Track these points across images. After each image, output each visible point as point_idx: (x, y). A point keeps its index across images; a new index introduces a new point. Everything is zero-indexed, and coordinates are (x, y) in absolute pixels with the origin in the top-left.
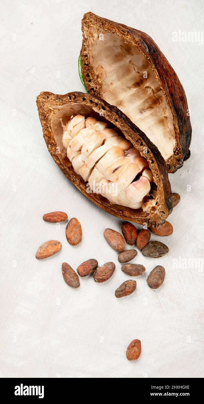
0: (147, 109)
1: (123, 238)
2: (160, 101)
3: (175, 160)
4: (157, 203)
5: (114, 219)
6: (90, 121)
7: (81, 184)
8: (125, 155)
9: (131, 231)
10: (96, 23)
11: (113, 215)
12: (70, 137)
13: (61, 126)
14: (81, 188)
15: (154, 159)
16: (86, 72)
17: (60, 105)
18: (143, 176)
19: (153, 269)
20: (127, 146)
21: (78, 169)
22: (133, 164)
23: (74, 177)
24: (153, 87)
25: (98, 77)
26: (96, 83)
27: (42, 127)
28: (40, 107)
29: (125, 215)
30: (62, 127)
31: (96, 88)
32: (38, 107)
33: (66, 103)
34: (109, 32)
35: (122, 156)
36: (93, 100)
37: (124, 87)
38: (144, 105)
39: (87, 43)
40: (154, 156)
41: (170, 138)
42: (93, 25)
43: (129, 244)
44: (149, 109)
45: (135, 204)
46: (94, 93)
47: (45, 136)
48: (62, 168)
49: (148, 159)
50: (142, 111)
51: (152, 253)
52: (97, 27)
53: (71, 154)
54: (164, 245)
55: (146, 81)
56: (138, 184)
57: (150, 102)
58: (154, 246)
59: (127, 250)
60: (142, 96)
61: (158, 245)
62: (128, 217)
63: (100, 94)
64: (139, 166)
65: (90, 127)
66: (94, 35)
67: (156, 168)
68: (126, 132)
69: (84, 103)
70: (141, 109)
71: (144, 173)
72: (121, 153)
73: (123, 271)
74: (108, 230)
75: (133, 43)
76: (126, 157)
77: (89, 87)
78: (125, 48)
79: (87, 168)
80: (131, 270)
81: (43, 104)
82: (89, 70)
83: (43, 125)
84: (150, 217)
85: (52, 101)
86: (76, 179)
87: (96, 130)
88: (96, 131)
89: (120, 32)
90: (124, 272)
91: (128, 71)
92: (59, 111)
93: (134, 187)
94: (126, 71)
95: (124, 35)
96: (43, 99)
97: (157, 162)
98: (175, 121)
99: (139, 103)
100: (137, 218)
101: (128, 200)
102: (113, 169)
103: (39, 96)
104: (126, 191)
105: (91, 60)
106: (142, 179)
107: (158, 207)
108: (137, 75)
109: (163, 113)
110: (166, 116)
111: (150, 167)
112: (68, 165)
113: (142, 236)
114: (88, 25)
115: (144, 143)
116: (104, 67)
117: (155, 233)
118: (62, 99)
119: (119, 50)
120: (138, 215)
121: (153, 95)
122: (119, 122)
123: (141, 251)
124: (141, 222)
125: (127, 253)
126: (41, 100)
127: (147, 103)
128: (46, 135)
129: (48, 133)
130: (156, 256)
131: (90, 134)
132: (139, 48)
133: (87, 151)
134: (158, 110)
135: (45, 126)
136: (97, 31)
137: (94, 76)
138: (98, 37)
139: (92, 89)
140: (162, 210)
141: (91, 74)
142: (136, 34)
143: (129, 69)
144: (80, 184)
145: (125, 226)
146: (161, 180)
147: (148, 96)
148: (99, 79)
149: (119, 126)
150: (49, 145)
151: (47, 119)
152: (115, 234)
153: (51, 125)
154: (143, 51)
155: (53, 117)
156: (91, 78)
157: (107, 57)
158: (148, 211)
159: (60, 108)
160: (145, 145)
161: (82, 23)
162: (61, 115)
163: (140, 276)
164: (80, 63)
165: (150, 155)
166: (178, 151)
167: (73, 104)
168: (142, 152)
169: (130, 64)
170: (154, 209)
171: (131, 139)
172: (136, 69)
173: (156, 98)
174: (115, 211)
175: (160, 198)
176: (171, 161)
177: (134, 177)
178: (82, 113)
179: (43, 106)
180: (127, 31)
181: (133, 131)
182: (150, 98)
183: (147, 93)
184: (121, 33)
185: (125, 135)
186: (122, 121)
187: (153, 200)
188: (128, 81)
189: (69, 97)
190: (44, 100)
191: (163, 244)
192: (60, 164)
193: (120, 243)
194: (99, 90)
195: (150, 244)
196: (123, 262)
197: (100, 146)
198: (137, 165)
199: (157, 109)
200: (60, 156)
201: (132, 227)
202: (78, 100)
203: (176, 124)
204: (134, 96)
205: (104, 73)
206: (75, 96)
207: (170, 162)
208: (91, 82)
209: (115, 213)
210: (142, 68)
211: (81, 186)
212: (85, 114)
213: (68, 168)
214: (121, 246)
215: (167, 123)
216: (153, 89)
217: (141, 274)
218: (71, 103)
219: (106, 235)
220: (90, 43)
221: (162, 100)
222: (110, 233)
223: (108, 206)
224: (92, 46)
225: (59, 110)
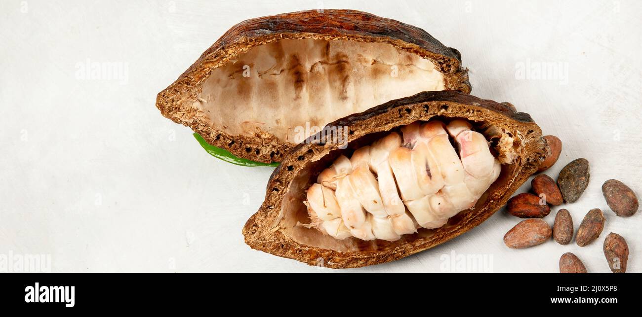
0: (344, 86)
1: (533, 221)
2: (344, 59)
3: (454, 76)
4: (510, 135)
5: (492, 220)
6: (328, 177)
7: (414, 243)
8: (411, 147)
9: (527, 203)
10: (181, 93)
11: (489, 216)
12: (337, 222)
13: (308, 229)
14: (420, 247)
15: (443, 103)
16: (242, 149)
17: (277, 212)
18: (457, 135)
19: (603, 198)
20: (396, 137)
21: (394, 233)
22: (430, 142)
23: (398, 248)
24: (317, 60)
25: (258, 136)
26: (266, 143)
27: (295, 259)
28: (264, 246)
29: (499, 197)
30: (312, 228)
31: (274, 147)
32: (261, 250)
33: (281, 200)
34: (204, 80)
35: (409, 152)
36: (301, 155)
37: (292, 105)
38: (336, 88)
39: (202, 124)
40: (437, 100)
41: (411, 72)
42: (180, 101)
43: (546, 215)
44: (346, 84)
45: (493, 172)
46: (279, 155)
47: (312, 262)
48: (373, 262)
49: (437, 113)
50: (343, 97)
51: (577, 186)
52: (185, 96)
53: (364, 233)
54: (574, 162)
55: (302, 66)
56: (466, 149)
57: (337, 77)
58: (568, 178)
59: (553, 223)
60: (320, 84)
61: (570, 171)
62: (505, 194)
63: (287, 147)
64: (438, 134)
65: (336, 182)
66: (195, 108)
67: (458, 106)
68: (377, 125)
69: (296, 172)
70: (338, 95)
71: (454, 132)
72: (404, 151)
73: (584, 245)
74: (507, 237)
75: (244, 49)
76: (414, 147)
77: (266, 158)
78: (236, 72)
79: (401, 217)
80: (589, 231)
81: (263, 239)
82: (241, 144)
83: (292, 256)
84: (526, 157)
85: (264, 222)
86: (402, 248)
87: (347, 173)
88: (348, 175)
89: (215, 62)
90: (587, 244)
91: (271, 87)
92: (286, 220)
93: (468, 157)
94: (269, 89)
95: (223, 58)
96: (255, 235)
97: (450, 101)
98: (398, 44)
99: (328, 94)
100: (515, 180)
101: (483, 177)
102: (424, 174)
103: (245, 239)
104: (468, 173)
105: (229, 133)
106: (462, 140)
107: (517, 135)
108: (286, 75)
109: (365, 64)
110: (371, 61)
111: (451, 117)
112: (374, 250)
113: (542, 190)
114: (176, 108)
115: (410, 107)
116: (247, 120)
117: (548, 167)
118: (271, 204)
119: (234, 83)
120: (510, 176)
121: (329, 66)
122: (356, 130)
123: (565, 202)
124: (523, 177)
125: (560, 225)
126: (253, 238)
127: (334, 81)
128: (311, 260)
129: (309, 255)
130: (585, 184)
131: (350, 185)
132: (257, 43)
133: (376, 202)
134: (356, 70)
135: (296, 254)
136: (192, 100)
137: (255, 141)
138: (201, 102)
139: (272, 154)
140: (526, 133)
141: (249, 143)
142: (233, 37)
143: (269, 84)
144: (414, 246)
145: (515, 207)
146: (480, 108)
147: (325, 74)
148: (263, 136)
149: (364, 132)
150: (329, 263)
151: (287, 245)
152: (520, 229)
153: (301, 243)
154: (265, 38)
155: (290, 234)
156: (255, 147)
157: (235, 107)
158: (515, 156)
159: (283, 216)
160: (413, 107)
161: (168, 116)
162: (292, 220)
163: (606, 223)
164: (218, 156)
165: (434, 106)
166: (445, 62)
167: (288, 190)
168: (422, 117)
169: (264, 78)
170: (516, 144)
171: (393, 124)
172: (275, 72)
173: (335, 64)
174: (485, 211)
175: (505, 124)
176: (451, 85)
177: (452, 150)
178: (303, 187)
179: (264, 240)
180: (220, 49)
181: (383, 114)
182: (330, 73)
183: (320, 74)
184: (217, 60)
185: (381, 130)
186: (358, 124)
187: (501, 139)
188: (287, 95)
189: (275, 192)
190: (257, 233)
191: (571, 163)
192: (366, 262)
193: (537, 228)
194: (280, 144)
195: (563, 183)
196: (571, 238)
197: (377, 180)
198: (436, 136)
199: (353, 70)
200: (354, 254)
201: (521, 197)
202: (287, 179)
203: (404, 44)
204: (313, 97)
205: (257, 125)
206: (278, 180)
207: (453, 86)
208: (261, 151)
209: (488, 211)
210: (280, 61)
211: (418, 244)
212: (309, 183)
213: (379, 252)
214: (544, 230)
215: (383, 64)
216: (320, 60)
217: (604, 220)
218: (285, 193)
219: (514, 244)
220: (203, 120)
221: (344, 56)
222: (515, 236)
223: (470, 217)
224: (209, 119)
225: (283, 219)
